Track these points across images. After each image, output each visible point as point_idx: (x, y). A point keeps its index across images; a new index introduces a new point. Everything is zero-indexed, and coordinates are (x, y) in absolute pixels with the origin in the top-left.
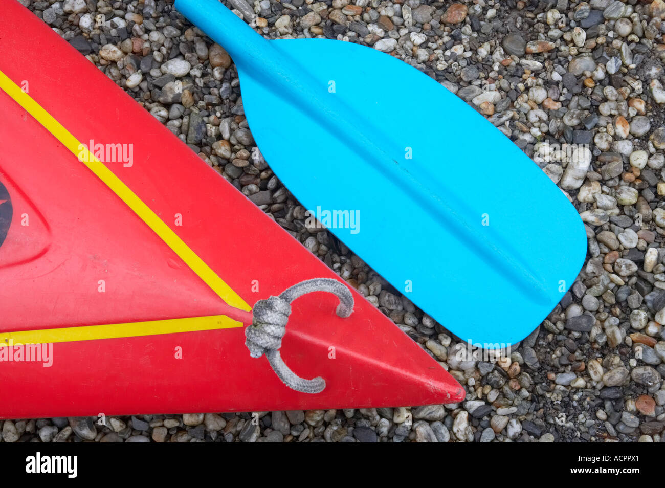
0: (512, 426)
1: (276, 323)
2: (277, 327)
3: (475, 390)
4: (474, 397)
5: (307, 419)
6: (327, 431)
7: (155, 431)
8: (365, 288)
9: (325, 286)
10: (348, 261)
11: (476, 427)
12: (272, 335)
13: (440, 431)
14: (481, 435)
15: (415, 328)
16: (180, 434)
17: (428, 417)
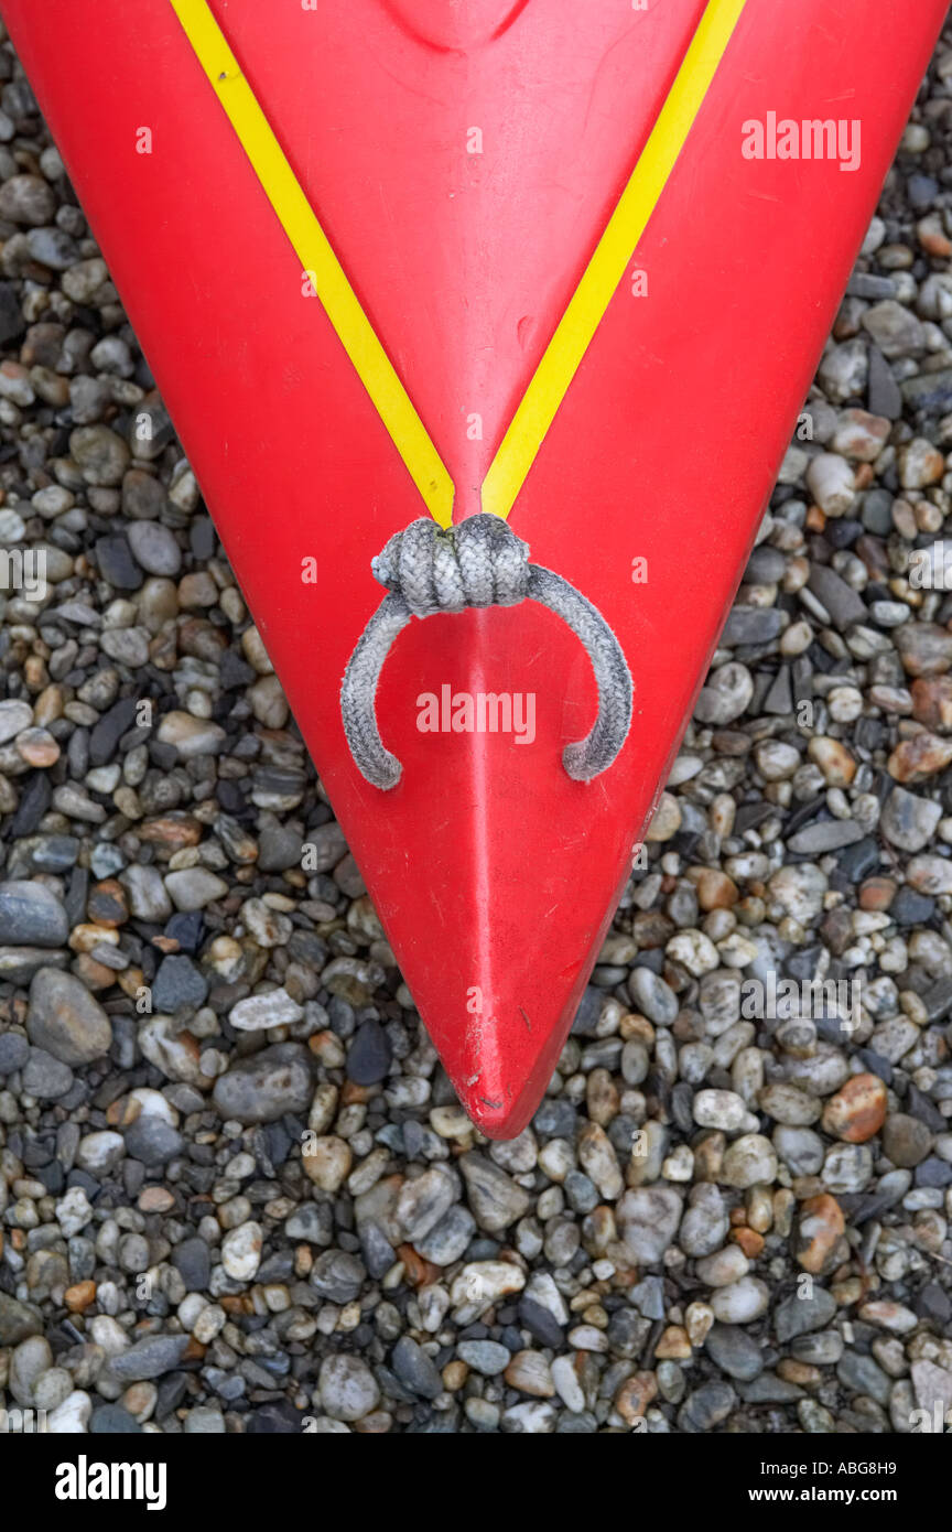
0: (532, 1410)
1: (464, 573)
2: (458, 579)
3: (587, 1287)
4: (566, 1287)
5: (357, 905)
6: (348, 960)
7: (201, 577)
8: (726, 926)
9: (605, 660)
10: (777, 862)
11: (496, 1322)
12: (433, 576)
13: (450, 1232)
14: (479, 1339)
15: (679, 1079)
16: (215, 634)
17: (473, 1188)
